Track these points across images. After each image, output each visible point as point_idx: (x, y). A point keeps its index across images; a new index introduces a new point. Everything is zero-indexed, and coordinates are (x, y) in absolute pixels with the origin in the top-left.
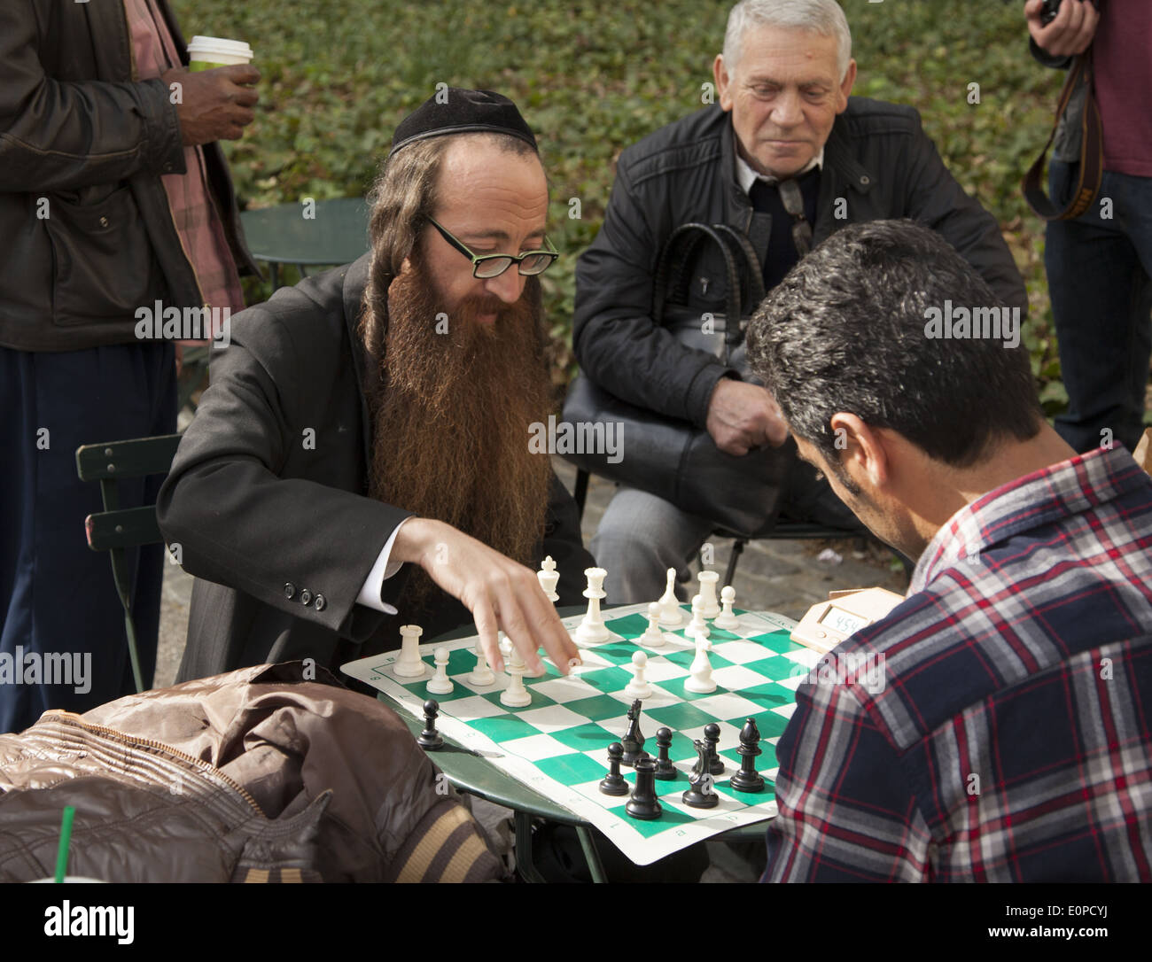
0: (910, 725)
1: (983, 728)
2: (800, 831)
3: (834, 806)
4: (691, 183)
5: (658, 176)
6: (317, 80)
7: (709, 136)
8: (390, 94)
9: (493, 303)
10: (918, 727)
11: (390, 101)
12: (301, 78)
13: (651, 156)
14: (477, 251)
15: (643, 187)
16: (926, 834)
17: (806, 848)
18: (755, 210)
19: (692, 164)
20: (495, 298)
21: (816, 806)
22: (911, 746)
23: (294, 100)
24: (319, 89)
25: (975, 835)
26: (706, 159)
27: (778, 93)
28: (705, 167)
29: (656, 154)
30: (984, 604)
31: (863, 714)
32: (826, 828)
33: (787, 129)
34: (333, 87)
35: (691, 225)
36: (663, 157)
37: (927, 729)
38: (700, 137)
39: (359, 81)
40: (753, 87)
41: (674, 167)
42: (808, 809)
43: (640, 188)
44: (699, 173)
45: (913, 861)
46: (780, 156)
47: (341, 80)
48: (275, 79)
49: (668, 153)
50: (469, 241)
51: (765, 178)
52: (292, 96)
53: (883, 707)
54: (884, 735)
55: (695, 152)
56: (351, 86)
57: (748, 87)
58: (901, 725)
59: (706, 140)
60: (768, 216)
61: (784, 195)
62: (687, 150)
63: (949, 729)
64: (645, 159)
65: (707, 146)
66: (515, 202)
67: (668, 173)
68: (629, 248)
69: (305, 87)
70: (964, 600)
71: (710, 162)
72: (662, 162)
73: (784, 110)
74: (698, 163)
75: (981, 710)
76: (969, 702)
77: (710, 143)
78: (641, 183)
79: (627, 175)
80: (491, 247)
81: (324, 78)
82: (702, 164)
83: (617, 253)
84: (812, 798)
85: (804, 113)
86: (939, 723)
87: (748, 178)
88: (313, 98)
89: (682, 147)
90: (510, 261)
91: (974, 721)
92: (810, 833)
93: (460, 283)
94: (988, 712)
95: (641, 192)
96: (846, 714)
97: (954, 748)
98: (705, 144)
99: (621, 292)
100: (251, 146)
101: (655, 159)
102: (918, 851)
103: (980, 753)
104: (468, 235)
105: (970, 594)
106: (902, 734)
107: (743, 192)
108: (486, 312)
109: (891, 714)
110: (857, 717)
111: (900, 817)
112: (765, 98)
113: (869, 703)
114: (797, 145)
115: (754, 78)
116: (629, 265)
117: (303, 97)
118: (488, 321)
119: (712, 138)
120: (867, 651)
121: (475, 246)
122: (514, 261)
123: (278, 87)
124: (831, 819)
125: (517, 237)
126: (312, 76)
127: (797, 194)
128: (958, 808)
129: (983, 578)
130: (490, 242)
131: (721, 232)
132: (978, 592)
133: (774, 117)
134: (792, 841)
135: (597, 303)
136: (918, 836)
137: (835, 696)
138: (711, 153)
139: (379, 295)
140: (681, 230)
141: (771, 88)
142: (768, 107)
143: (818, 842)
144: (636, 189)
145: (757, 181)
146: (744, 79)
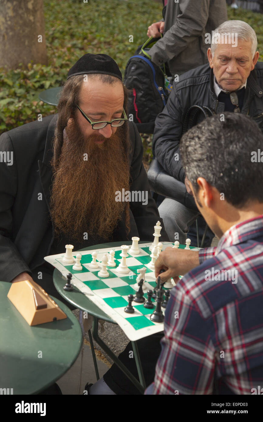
0: (208, 310)
1: (234, 312)
2: (171, 344)
3: (183, 336)
4: (198, 90)
5: (186, 87)
6: (100, 40)
7: (206, 74)
8: (124, 46)
9: (101, 137)
10: (211, 310)
11: (124, 49)
12: (94, 39)
13: (184, 80)
14: (94, 120)
15: (180, 91)
16: (213, 349)
17: (173, 350)
18: (218, 101)
19: (199, 84)
20: (102, 136)
21: (177, 335)
22: (209, 317)
23: (91, 46)
24: (100, 43)
25: (232, 350)
26: (204, 82)
27: (229, 61)
28: (204, 84)
29: (186, 79)
30: (236, 265)
31: (192, 305)
32: (180, 344)
33: (232, 74)
34: (105, 42)
35: (196, 106)
36: (188, 80)
37: (214, 310)
38: (203, 74)
39: (114, 41)
40: (220, 59)
41: (192, 84)
42: (174, 337)
43: (179, 92)
44: (201, 87)
45: (208, 359)
46: (229, 84)
47: (108, 40)
48: (85, 38)
49: (190, 79)
50: (91, 116)
51: (225, 91)
52: (90, 45)
53: (199, 302)
54: (199, 313)
55: (200, 79)
56: (112, 42)
57: (218, 58)
58: (205, 309)
59: (205, 75)
60: (223, 103)
61: (232, 97)
62: (197, 79)
63: (222, 311)
64: (182, 81)
65: (205, 77)
66: (107, 102)
67: (190, 86)
68: (174, 114)
69: (95, 42)
70: (229, 263)
71: (205, 83)
72: (188, 83)
73: (231, 67)
74: (201, 83)
75: (233, 305)
76: (229, 302)
77: (206, 76)
78: (180, 89)
79: (176, 87)
80: (99, 118)
81: (102, 39)
82: (202, 84)
83: (169, 115)
84: (175, 333)
85: (238, 69)
86: (218, 309)
87: (218, 91)
88: (97, 46)
89: (195, 77)
90: (107, 123)
91: (231, 309)
92: (175, 345)
93: (88, 130)
94: (235, 306)
95: (180, 93)
96: (187, 304)
97: (223, 319)
98: (204, 76)
99: (169, 130)
100: (68, 62)
101: (185, 81)
102: (210, 354)
103: (233, 321)
104: (90, 114)
105: (232, 261)
106: (205, 313)
107: (216, 96)
108: (99, 140)
109: (202, 305)
110: (190, 306)
111: (204, 342)
112: (224, 63)
113: (194, 301)
114: (235, 81)
115: (220, 56)
116: (174, 120)
117: (93, 45)
118: (100, 144)
119: (206, 75)
120: (194, 281)
121: (92, 118)
122: (108, 123)
123: (86, 41)
124: (182, 341)
125: (109, 114)
126: (98, 38)
127: (236, 97)
128: (224, 341)
129: (237, 255)
130: (99, 117)
131: (205, 109)
132: (234, 260)
133: (227, 70)
134: (168, 347)
135: (161, 133)
136: (210, 349)
137: (183, 298)
138: (206, 80)
139: (59, 133)
140: (193, 107)
141: (226, 59)
142: (225, 67)
143: (177, 349)
144: (178, 92)
145: (222, 92)
146: (217, 56)
